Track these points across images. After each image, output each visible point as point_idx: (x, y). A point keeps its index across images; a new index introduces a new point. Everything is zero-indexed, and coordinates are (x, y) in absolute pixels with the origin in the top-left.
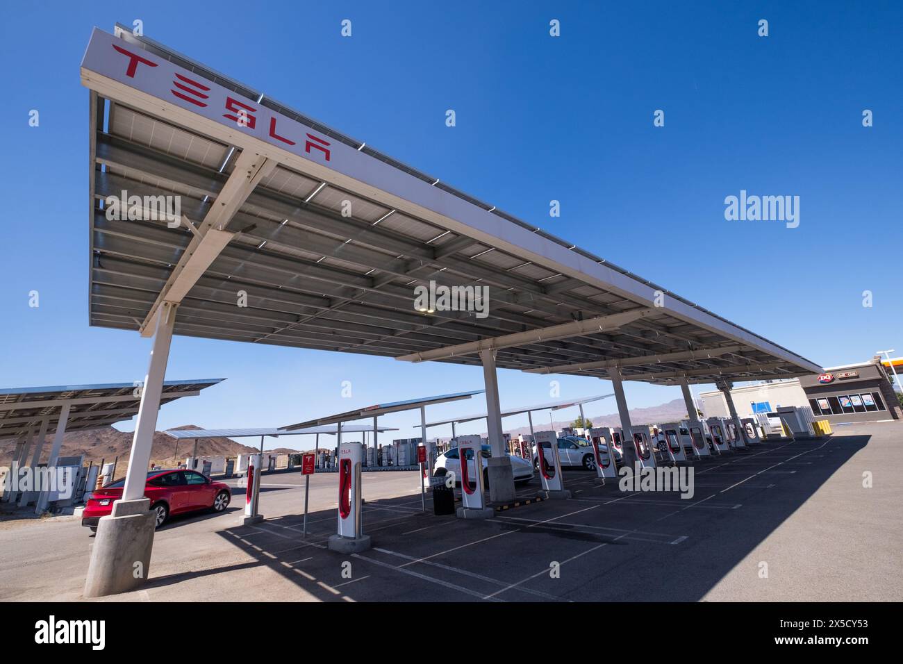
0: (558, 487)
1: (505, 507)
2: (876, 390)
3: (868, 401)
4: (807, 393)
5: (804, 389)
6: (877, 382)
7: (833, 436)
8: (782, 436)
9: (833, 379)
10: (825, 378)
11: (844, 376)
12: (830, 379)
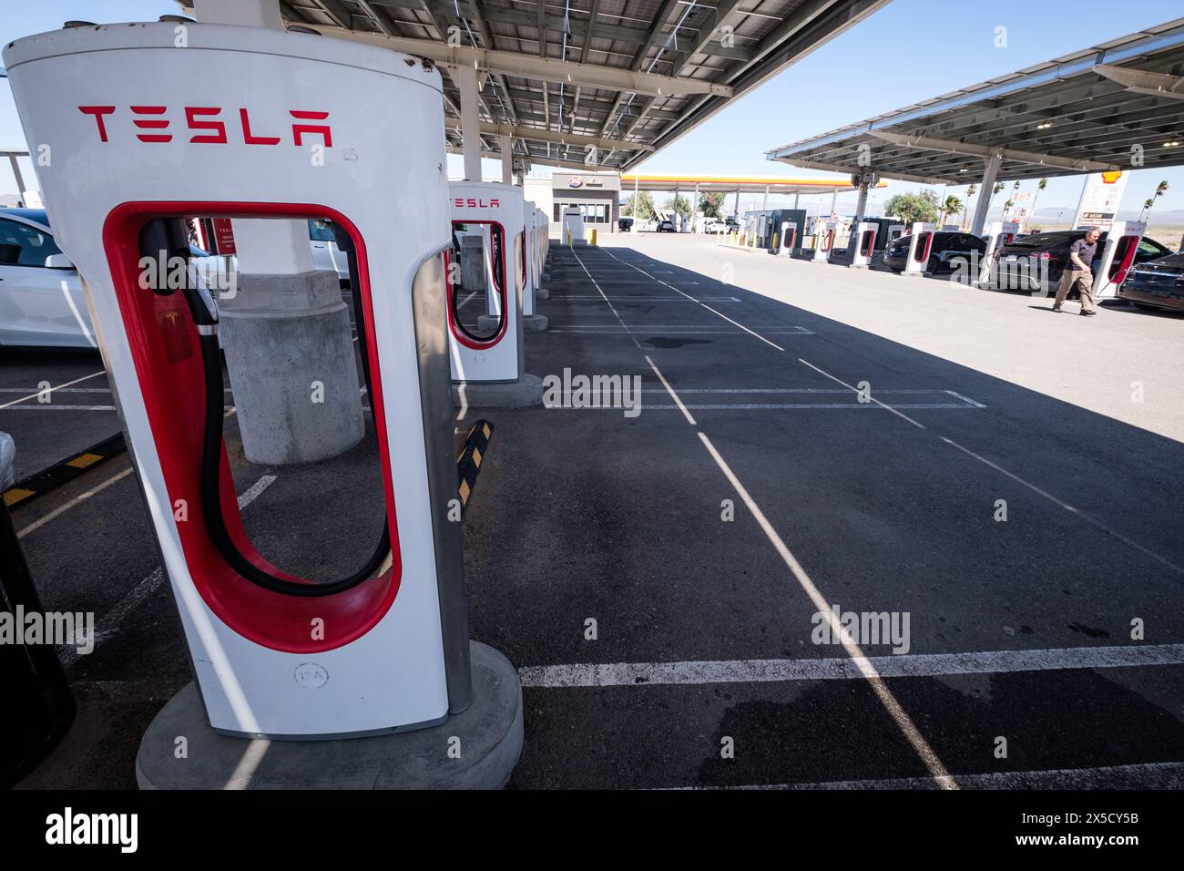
2: (610, 202)
3: (601, 212)
4: (554, 196)
5: (554, 190)
6: (612, 194)
7: (600, 246)
8: (561, 242)
9: (582, 184)
10: (576, 181)
11: (591, 182)
12: (579, 183)
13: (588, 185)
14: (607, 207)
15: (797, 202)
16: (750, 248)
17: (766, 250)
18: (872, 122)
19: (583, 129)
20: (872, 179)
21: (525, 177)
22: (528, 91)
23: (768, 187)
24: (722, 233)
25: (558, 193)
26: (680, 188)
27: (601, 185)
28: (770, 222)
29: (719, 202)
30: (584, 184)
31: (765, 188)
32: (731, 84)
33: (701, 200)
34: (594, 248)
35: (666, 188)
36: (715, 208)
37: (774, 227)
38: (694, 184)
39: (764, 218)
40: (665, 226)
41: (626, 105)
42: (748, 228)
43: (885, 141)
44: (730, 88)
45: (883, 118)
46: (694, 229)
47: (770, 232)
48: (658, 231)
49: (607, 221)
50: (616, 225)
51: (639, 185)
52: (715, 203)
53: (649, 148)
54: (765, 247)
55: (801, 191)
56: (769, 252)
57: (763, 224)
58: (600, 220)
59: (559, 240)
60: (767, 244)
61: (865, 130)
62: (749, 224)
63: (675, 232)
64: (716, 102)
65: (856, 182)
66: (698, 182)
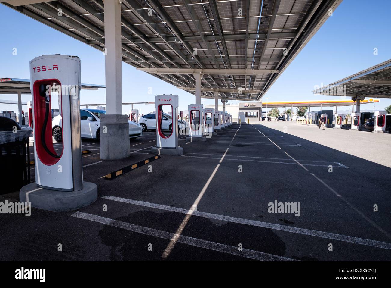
0: (173, 145)
1: (118, 173)
2: (258, 111)
3: (255, 114)
4: (239, 110)
5: (239, 108)
6: (259, 109)
7: (250, 124)
8: (238, 123)
9: (248, 106)
10: (246, 105)
11: (252, 105)
12: (247, 106)
13: (250, 106)
14: (257, 113)
15: (336, 109)
16: (309, 124)
17: (316, 125)
18: (351, 77)
19: (257, 89)
20: (361, 98)
21: (226, 104)
22: (240, 79)
23: (322, 104)
24: (301, 120)
25: (240, 109)
26: (286, 106)
27: (255, 106)
28: (317, 115)
29: (305, 111)
30: (249, 106)
31: (321, 105)
32: (278, 69)
33: (297, 110)
34: (249, 124)
35: (281, 106)
36: (304, 113)
37: (318, 117)
38: (291, 104)
39: (315, 114)
40: (281, 119)
41: (250, 80)
42: (309, 117)
43: (361, 84)
44: (278, 70)
45: (355, 75)
46: (292, 119)
47: (318, 119)
48: (278, 120)
49: (257, 117)
50: (261, 119)
51: (268, 106)
52: (303, 111)
53: (262, 92)
54: (316, 124)
55: (338, 105)
56: (317, 126)
57: (315, 116)
58: (255, 117)
59: (237, 122)
60: (317, 123)
61: (349, 80)
62: (309, 116)
63: (285, 120)
64: (275, 75)
65: (354, 99)
66: (292, 104)
